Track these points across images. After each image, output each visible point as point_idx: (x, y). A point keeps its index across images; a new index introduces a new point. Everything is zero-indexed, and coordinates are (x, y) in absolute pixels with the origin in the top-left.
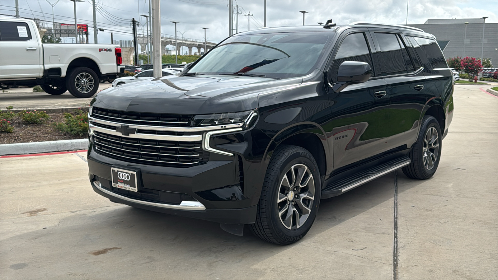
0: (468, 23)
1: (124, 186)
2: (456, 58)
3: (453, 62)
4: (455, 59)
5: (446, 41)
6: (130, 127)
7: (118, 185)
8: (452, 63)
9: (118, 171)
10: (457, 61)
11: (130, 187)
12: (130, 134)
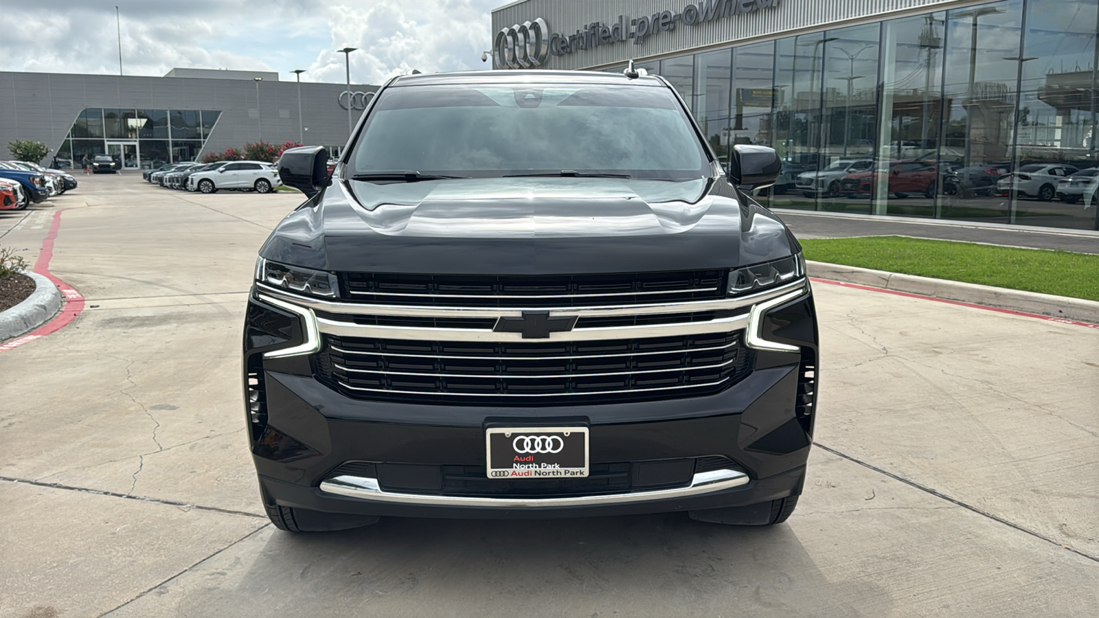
0: (260, 79)
1: (538, 469)
2: (260, 143)
3: (255, 151)
4: (257, 145)
5: (216, 112)
6: (552, 314)
7: (510, 471)
8: (254, 154)
9: (514, 435)
10: (262, 150)
11: (562, 470)
12: (551, 334)
